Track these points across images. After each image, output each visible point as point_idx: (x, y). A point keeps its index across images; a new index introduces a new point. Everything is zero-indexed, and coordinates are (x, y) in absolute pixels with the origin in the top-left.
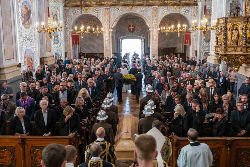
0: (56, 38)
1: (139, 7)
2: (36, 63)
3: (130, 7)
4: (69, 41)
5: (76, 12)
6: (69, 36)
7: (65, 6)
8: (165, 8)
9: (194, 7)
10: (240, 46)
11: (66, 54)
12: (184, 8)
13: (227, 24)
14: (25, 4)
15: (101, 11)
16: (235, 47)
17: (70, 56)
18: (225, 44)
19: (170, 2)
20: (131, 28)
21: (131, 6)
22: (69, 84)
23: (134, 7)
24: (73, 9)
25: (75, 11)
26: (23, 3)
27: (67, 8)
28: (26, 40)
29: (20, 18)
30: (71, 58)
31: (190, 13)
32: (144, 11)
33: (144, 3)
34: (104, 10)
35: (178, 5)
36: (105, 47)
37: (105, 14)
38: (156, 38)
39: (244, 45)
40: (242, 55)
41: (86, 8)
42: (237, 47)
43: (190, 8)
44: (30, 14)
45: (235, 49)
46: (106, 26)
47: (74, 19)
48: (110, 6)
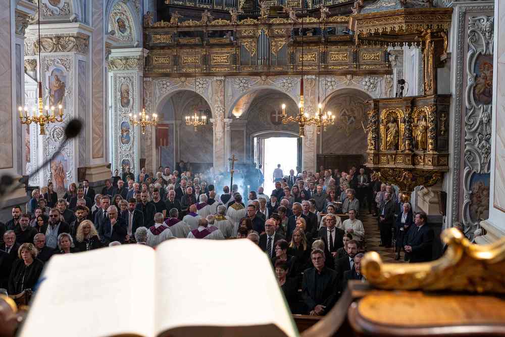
0: (125, 134)
1: (280, 78)
2: (70, 176)
3: (263, 77)
4: (150, 139)
5: (165, 86)
6: (150, 130)
7: (145, 76)
8: (329, 80)
9: (387, 78)
10: (402, 152)
11: (142, 163)
12: (367, 80)
13: (378, 111)
14: (57, 73)
15: (210, 86)
16: (393, 154)
17: (150, 167)
18: (375, 147)
19: (339, 68)
20: (275, 117)
21: (265, 75)
22: (79, 213)
23: (271, 77)
24: (159, 80)
25: (163, 84)
26: (52, 72)
27: (148, 79)
28: (55, 136)
29: (47, 97)
30: (152, 170)
31: (378, 88)
32: (290, 85)
33: (288, 71)
34: (215, 84)
35: (353, 74)
36: (216, 152)
37: (216, 90)
38: (311, 135)
39: (407, 151)
40: (406, 170)
41: (183, 79)
42: (396, 154)
43: (379, 80)
44: (64, 90)
45: (392, 158)
46: (217, 112)
47: (161, 99)
48: (226, 75)
